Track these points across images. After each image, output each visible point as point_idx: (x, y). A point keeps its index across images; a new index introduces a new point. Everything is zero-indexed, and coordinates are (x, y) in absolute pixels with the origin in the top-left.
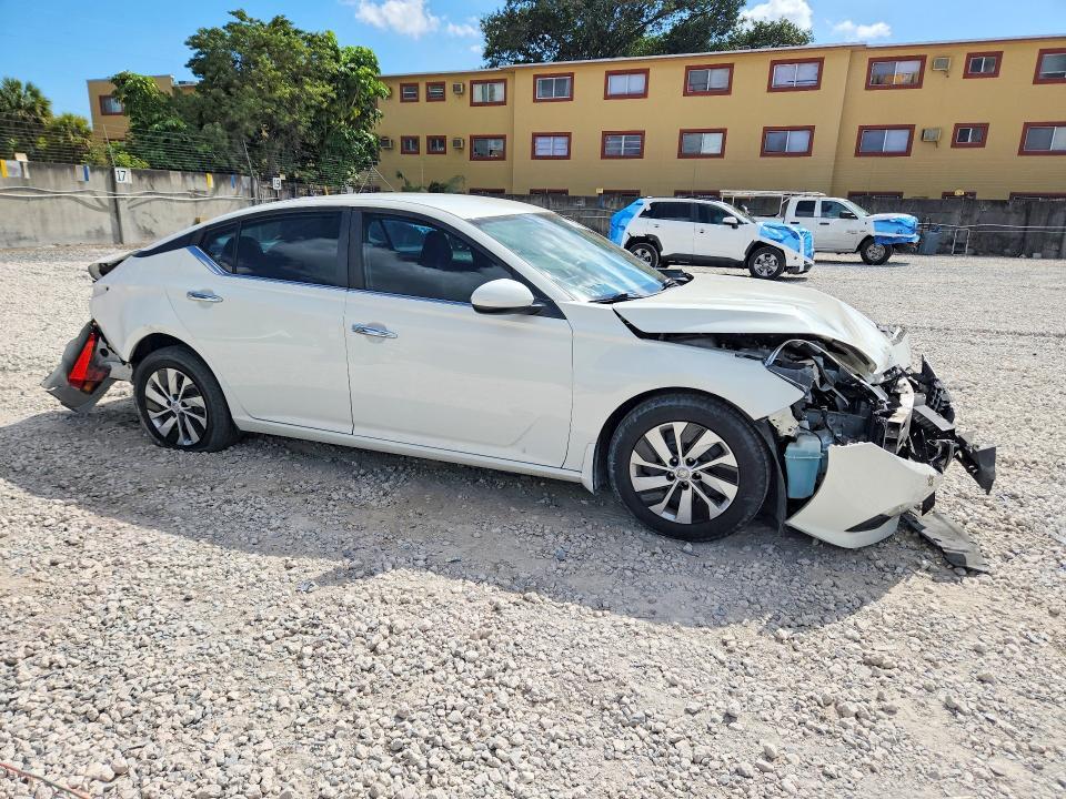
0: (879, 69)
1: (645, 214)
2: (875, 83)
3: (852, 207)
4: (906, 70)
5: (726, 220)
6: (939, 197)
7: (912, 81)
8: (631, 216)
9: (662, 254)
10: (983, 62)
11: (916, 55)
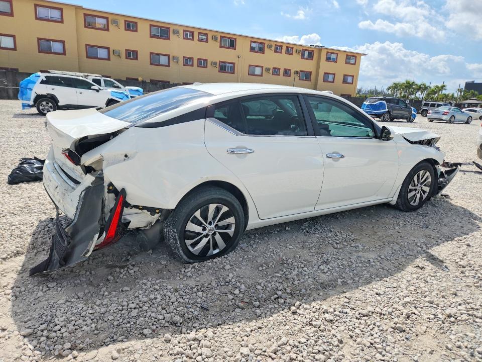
0: (89, 19)
1: (42, 82)
2: (89, 25)
3: (118, 84)
4: (100, 22)
5: (92, 87)
6: (125, 79)
7: (104, 27)
8: (35, 83)
9: (59, 104)
10: (131, 25)
11: (105, 16)
